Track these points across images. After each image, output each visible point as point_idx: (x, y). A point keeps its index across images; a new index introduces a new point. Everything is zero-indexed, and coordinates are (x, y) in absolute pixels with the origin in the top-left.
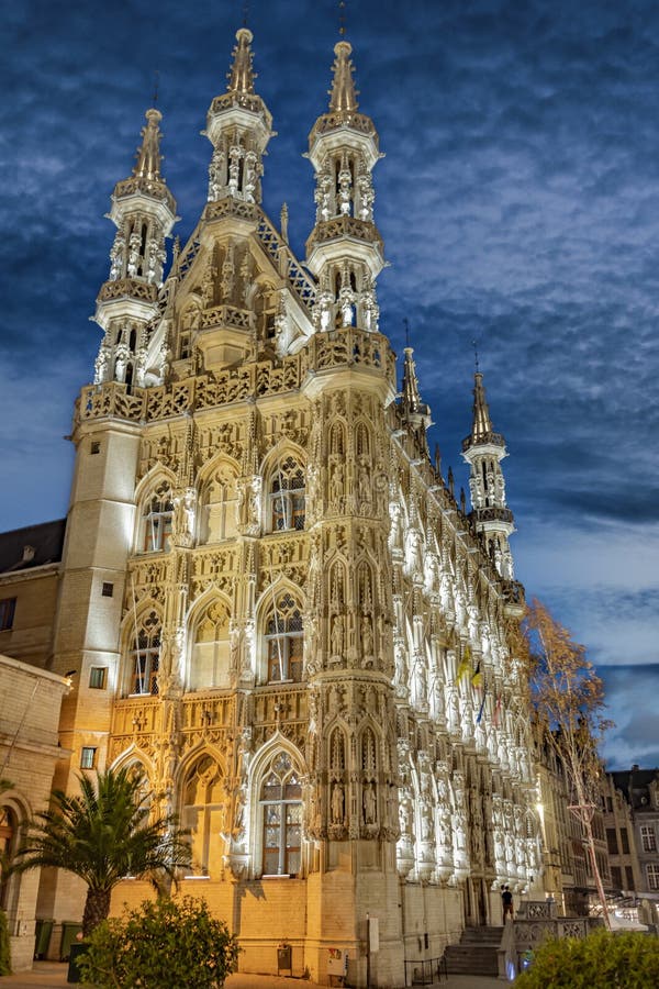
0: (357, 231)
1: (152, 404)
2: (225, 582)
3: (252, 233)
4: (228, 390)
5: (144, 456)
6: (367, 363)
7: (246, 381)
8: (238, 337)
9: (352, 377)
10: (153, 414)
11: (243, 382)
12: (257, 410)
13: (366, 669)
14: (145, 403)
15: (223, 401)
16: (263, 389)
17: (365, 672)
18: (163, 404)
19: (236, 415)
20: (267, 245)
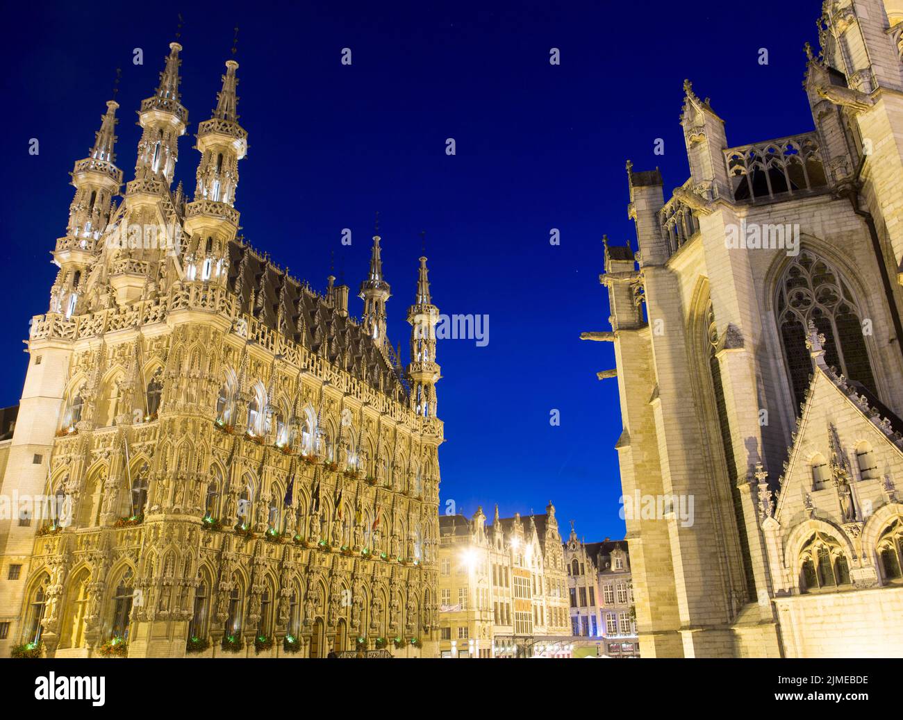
0: (213, 209)
1: (81, 327)
2: (109, 454)
3: (158, 203)
4: (126, 319)
5: (75, 364)
6: (204, 305)
7: (138, 313)
8: (137, 280)
9: (191, 316)
10: (81, 335)
11: (136, 314)
12: (141, 334)
13: (174, 513)
14: (76, 327)
15: (123, 327)
16: (147, 320)
17: (174, 516)
18: (88, 327)
19: (129, 337)
20: (166, 211)
